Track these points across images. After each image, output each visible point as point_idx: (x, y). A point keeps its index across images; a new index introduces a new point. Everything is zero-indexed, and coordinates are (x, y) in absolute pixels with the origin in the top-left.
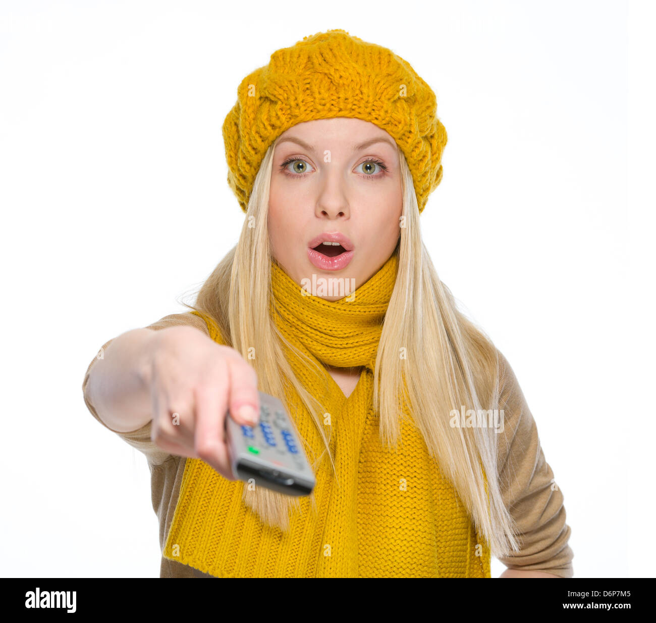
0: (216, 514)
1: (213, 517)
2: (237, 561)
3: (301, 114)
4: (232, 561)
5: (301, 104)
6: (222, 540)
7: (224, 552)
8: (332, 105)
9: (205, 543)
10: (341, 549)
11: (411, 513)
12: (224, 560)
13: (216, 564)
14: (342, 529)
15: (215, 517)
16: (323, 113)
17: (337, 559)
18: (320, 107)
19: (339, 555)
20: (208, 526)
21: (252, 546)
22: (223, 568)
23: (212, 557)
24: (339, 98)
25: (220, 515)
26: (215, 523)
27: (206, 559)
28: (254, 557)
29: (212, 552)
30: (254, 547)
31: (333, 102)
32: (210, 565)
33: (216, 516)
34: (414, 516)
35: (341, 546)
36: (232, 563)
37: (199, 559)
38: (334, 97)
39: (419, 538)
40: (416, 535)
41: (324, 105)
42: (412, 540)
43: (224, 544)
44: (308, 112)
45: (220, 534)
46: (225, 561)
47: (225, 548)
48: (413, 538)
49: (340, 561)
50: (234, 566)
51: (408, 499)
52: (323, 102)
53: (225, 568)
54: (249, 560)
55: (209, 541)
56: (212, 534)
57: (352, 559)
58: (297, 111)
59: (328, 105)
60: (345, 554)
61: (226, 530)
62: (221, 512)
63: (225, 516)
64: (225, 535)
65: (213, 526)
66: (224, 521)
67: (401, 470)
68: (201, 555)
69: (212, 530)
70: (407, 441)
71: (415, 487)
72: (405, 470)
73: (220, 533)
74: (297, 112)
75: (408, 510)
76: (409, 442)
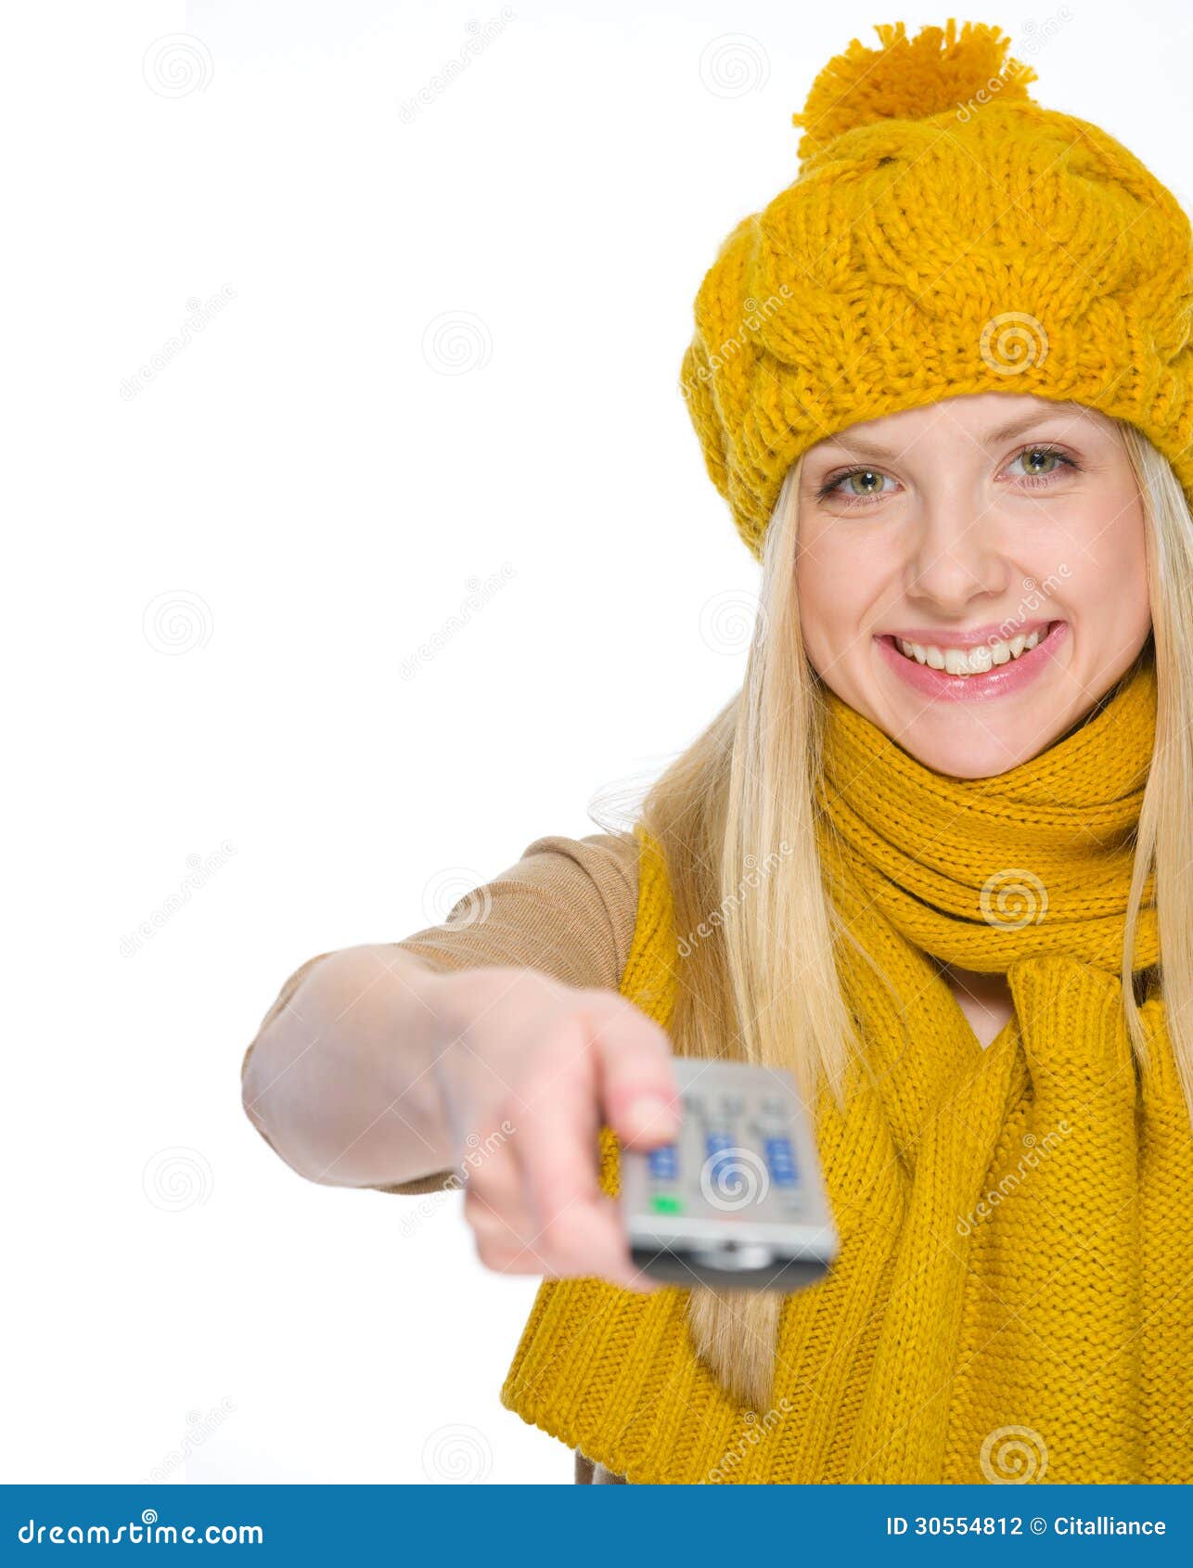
0: (616, 1307)
1: (607, 1315)
2: (654, 1431)
3: (858, 404)
4: (642, 1430)
5: (855, 380)
6: (624, 1373)
7: (625, 1402)
8: (930, 369)
9: (580, 1376)
10: (898, 1432)
11: (1075, 1351)
12: (622, 1423)
13: (600, 1431)
14: (903, 1383)
15: (612, 1315)
16: (911, 396)
17: (888, 1457)
18: (900, 384)
19: (893, 1446)
20: (594, 1335)
21: (694, 1400)
22: (617, 1444)
23: (594, 1412)
24: (941, 352)
25: (626, 1313)
26: (610, 1328)
27: (577, 1416)
28: (695, 1427)
29: (595, 1400)
30: (697, 1402)
31: (931, 364)
32: (586, 1432)
33: (617, 1312)
34: (1082, 1360)
35: (901, 1425)
36: (641, 1434)
37: (559, 1413)
38: (932, 352)
39: (1092, 1418)
40: (1084, 1409)
41: (910, 374)
42: (1074, 1422)
43: (626, 1382)
44: (875, 395)
45: (620, 1359)
46: (624, 1427)
47: (629, 1395)
48: (1075, 1415)
49: (895, 1462)
50: (645, 1442)
51: (1072, 1316)
52: (905, 366)
53: (622, 1444)
54: (682, 1434)
55: (592, 1372)
56: (600, 1354)
57: (928, 1462)
58: (849, 397)
59: (920, 374)
60: (911, 1447)
61: (636, 1351)
62: (629, 1305)
63: (637, 1315)
64: (632, 1361)
65: (606, 1337)
66: (633, 1329)
67: (1059, 1243)
68: (567, 1404)
69: (602, 1347)
70: (1078, 1169)
71: (1091, 1286)
72: (1070, 1243)
73: (621, 1355)
74: (846, 400)
75: (1068, 1343)
76: (1085, 1173)
